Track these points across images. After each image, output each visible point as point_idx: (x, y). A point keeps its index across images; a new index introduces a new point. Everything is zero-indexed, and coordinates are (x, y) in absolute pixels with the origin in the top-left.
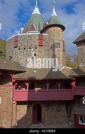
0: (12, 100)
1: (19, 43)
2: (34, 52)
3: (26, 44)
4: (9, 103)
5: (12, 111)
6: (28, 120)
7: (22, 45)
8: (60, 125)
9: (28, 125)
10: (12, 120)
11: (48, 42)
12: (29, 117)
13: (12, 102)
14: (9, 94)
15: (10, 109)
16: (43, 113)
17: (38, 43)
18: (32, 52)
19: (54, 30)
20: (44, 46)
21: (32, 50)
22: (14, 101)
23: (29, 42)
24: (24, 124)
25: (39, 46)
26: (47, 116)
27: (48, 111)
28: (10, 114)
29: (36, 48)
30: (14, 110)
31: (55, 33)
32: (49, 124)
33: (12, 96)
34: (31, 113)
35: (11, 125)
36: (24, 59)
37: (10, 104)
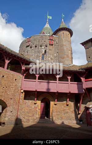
0: (20, 88)
1: (31, 42)
2: (44, 50)
3: (38, 43)
4: (17, 90)
5: (19, 100)
6: (36, 113)
7: (34, 44)
8: (70, 121)
9: (35, 118)
10: (18, 110)
11: (57, 42)
12: (37, 110)
13: (20, 90)
14: (17, 82)
15: (17, 98)
16: (52, 107)
17: (49, 42)
18: (42, 50)
19: (63, 33)
20: (53, 45)
21: (43, 47)
22: (22, 89)
23: (40, 41)
24: (31, 117)
25: (49, 45)
26: (56, 111)
27: (56, 106)
28: (16, 103)
29: (46, 46)
30: (22, 99)
31: (64, 35)
32: (58, 118)
33: (20, 84)
34: (39, 106)
35: (16, 115)
36: (34, 56)
37: (18, 92)
